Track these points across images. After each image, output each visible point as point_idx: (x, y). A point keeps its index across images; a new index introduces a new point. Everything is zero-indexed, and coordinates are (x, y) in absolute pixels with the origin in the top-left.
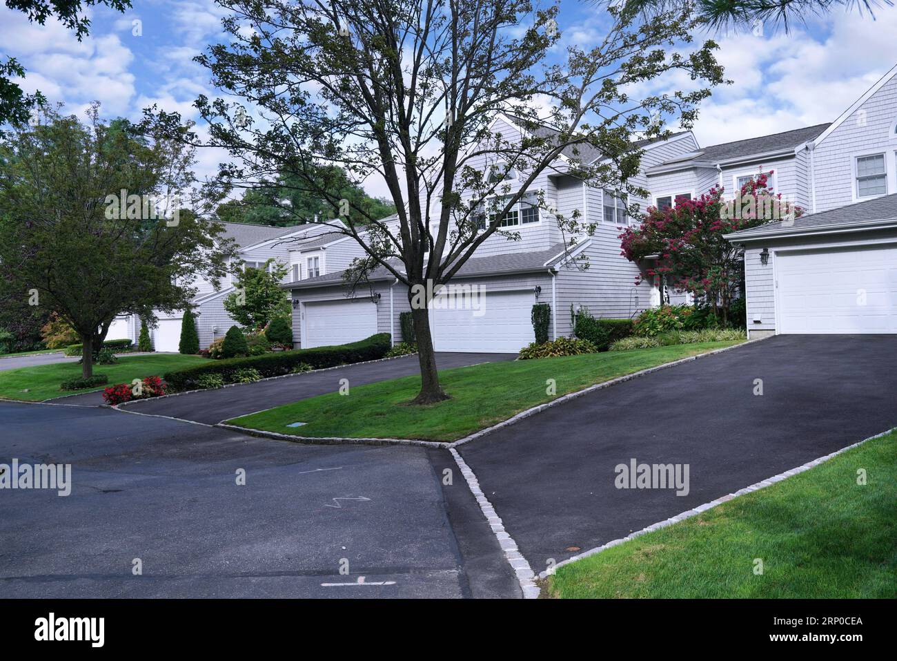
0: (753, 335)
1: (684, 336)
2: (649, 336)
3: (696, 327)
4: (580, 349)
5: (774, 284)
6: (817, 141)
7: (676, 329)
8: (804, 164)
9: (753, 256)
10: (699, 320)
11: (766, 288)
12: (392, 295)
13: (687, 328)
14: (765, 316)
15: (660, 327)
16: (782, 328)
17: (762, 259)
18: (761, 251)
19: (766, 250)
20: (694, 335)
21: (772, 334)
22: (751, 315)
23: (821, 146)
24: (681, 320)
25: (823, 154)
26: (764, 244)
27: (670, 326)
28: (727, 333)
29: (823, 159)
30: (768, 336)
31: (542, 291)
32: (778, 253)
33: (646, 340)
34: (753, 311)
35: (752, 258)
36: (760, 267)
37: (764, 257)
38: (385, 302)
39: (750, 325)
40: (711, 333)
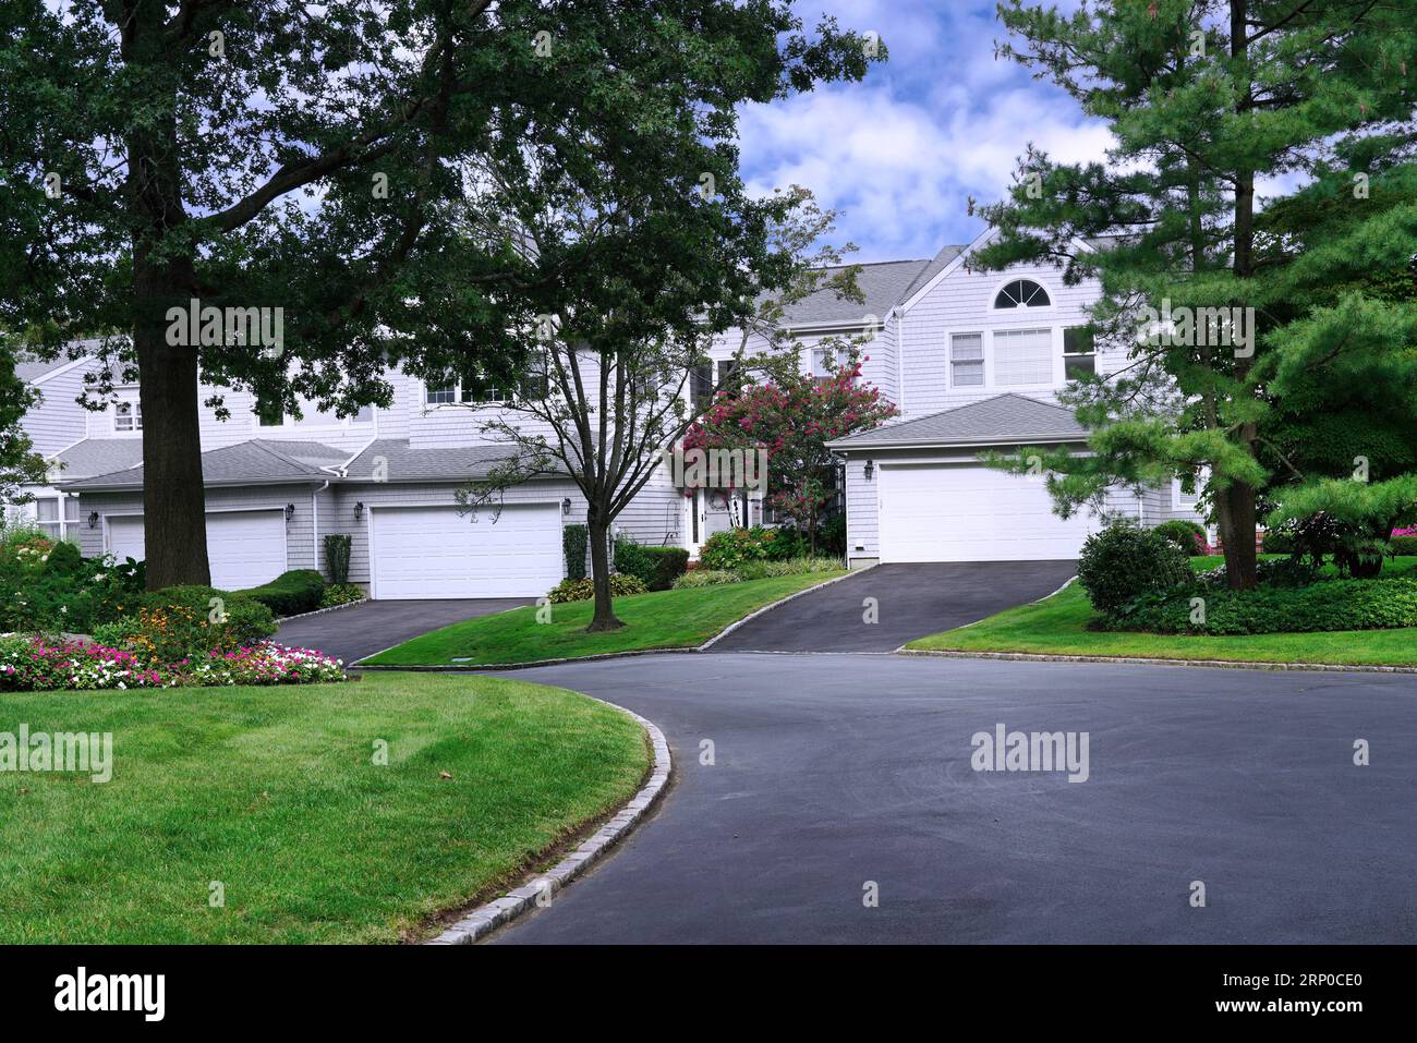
0: (856, 564)
1: (769, 566)
2: (727, 569)
3: (783, 556)
4: (629, 587)
5: (879, 502)
6: (907, 306)
7: (760, 559)
8: (892, 337)
9: (856, 469)
10: (786, 547)
11: (869, 508)
12: (315, 507)
13: (773, 557)
14: (870, 541)
15: (739, 556)
16: (888, 556)
17: (866, 472)
18: (865, 463)
19: (870, 463)
20: (783, 565)
21: (875, 563)
22: (853, 539)
23: (911, 313)
24: (764, 547)
25: (913, 325)
26: (869, 455)
27: (751, 555)
28: (821, 562)
29: (913, 331)
30: (873, 565)
31: (572, 506)
32: (883, 467)
33: (722, 573)
34: (856, 535)
35: (854, 471)
36: (863, 482)
37: (869, 470)
38: (304, 518)
39: (851, 553)
40: (804, 563)
